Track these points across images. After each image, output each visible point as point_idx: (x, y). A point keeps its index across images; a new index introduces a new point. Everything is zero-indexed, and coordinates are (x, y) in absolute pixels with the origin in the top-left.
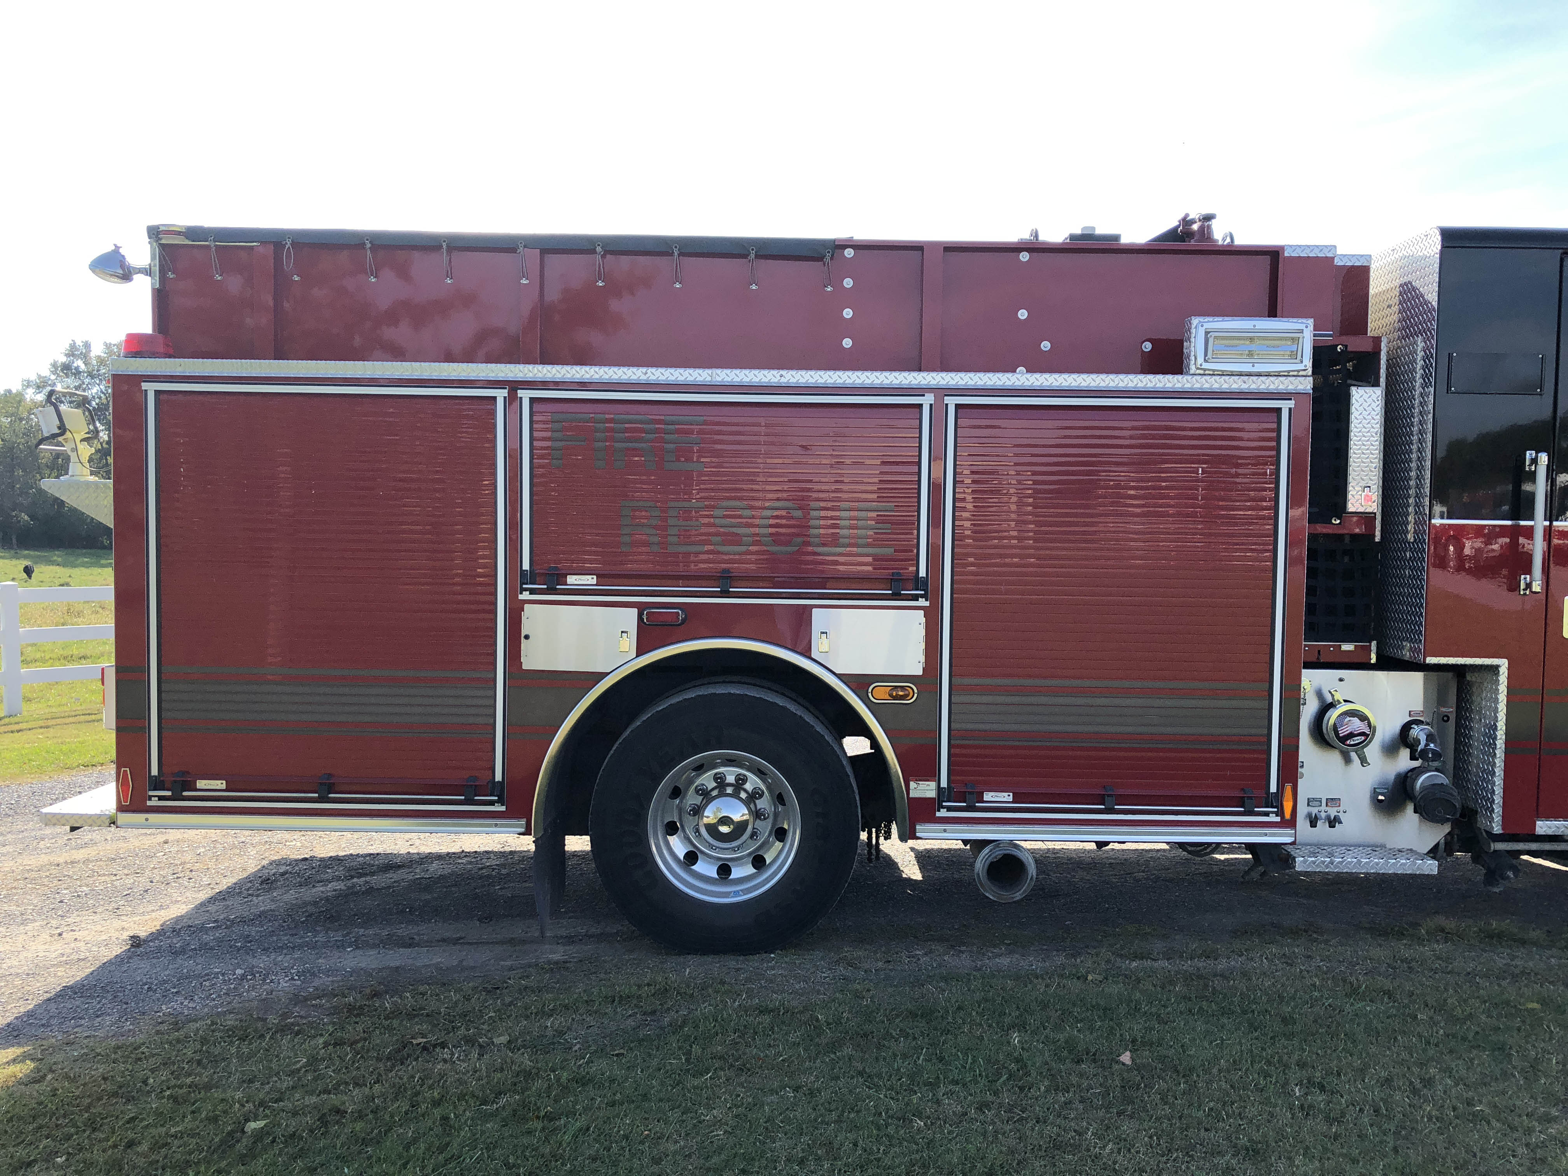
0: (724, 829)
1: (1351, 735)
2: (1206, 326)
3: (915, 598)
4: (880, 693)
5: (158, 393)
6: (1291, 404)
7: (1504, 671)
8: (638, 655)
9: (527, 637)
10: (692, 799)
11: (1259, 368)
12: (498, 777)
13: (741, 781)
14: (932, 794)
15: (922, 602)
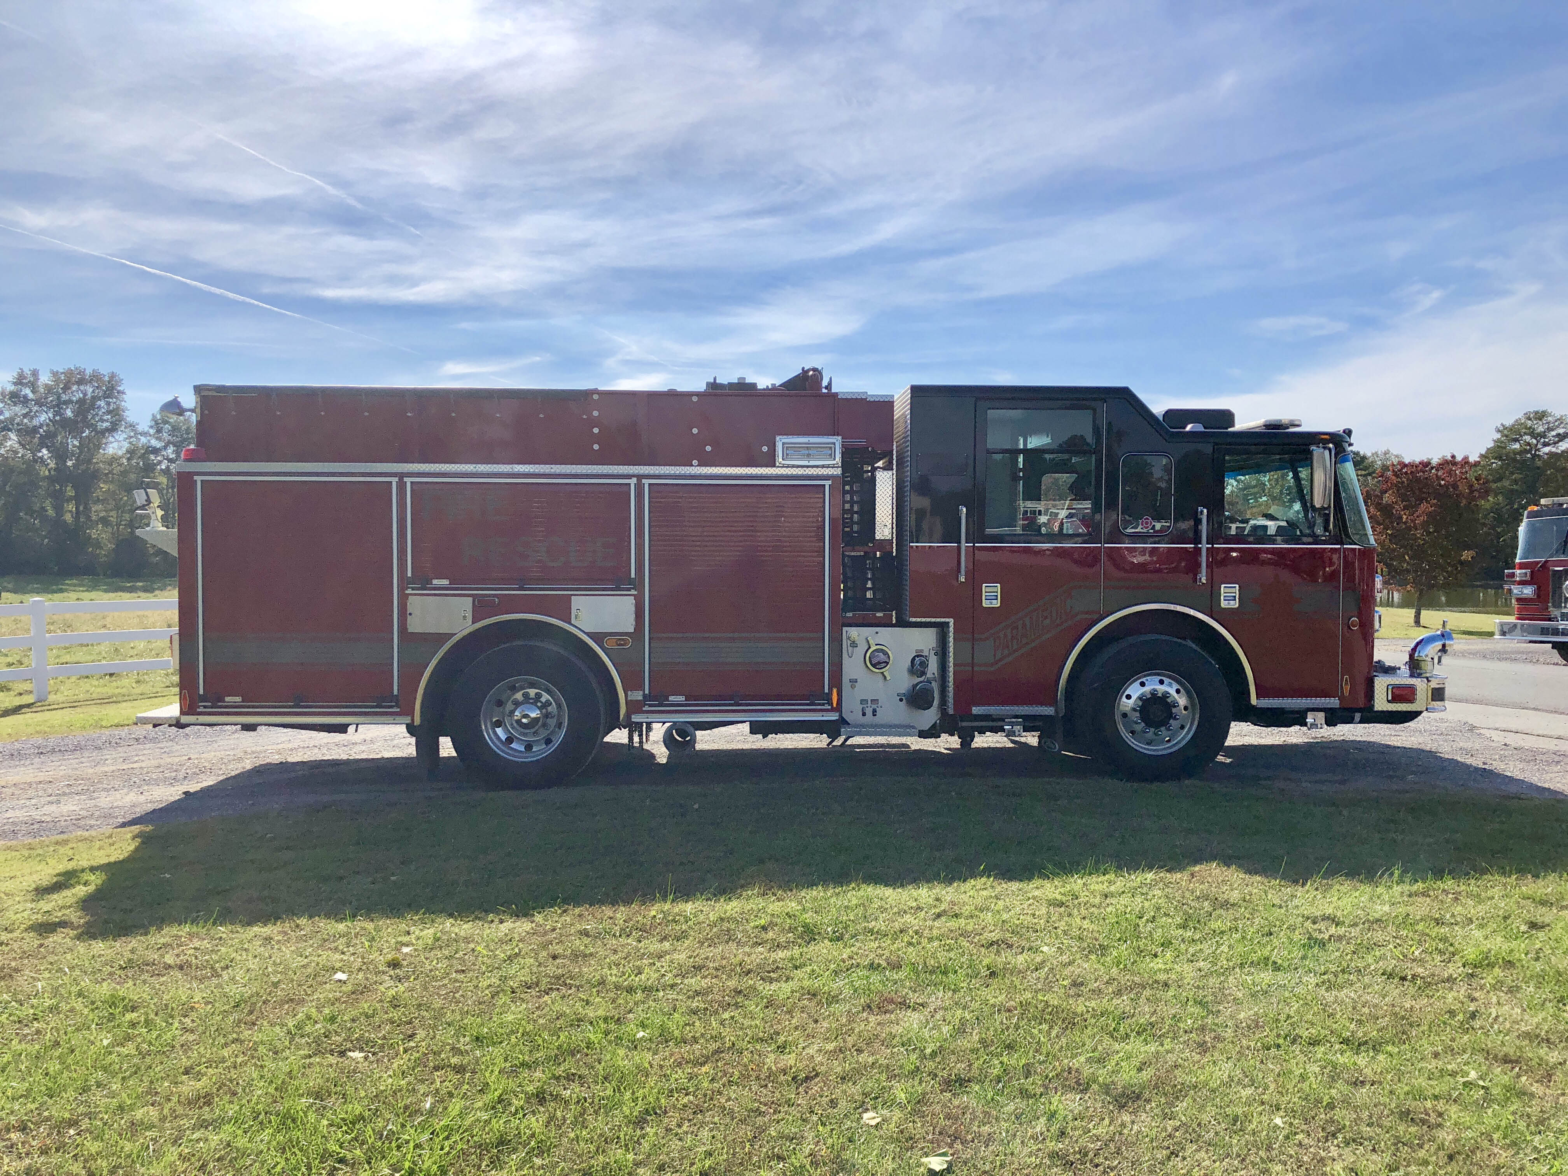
0: (524, 721)
1: (879, 663)
2: (783, 441)
3: (629, 589)
4: (609, 643)
5: (202, 481)
6: (830, 482)
7: (951, 624)
8: (473, 623)
9: (410, 614)
10: (509, 706)
11: (812, 463)
12: (395, 692)
13: (538, 696)
14: (641, 698)
15: (633, 592)
